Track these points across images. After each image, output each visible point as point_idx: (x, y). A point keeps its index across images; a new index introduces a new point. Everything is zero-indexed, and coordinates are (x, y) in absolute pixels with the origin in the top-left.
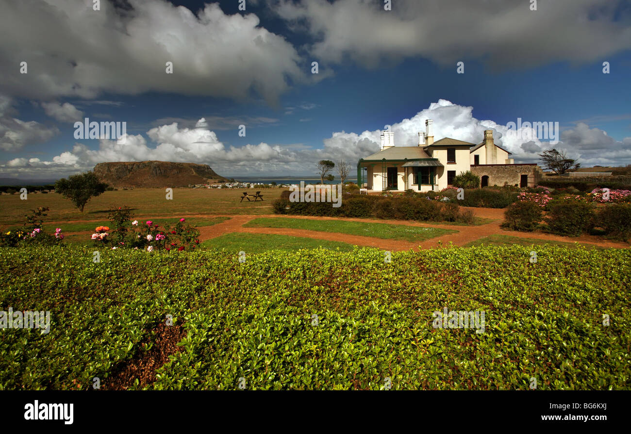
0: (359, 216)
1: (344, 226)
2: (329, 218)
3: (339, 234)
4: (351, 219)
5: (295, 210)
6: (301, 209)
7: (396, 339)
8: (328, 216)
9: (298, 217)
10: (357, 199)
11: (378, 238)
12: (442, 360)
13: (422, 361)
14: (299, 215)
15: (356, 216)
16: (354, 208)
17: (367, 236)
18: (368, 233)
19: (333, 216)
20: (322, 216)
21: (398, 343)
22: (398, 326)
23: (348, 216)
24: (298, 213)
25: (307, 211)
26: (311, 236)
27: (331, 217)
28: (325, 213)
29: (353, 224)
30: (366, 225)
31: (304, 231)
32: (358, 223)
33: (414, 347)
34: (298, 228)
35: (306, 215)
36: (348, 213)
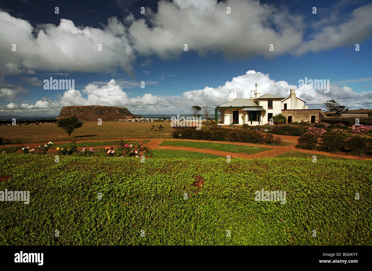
0: (219, 140)
1: (212, 145)
2: (203, 141)
3: (210, 150)
4: (215, 142)
5: (184, 137)
6: (187, 136)
8: (202, 140)
9: (186, 140)
10: (218, 131)
11: (231, 152)
14: (186, 139)
15: (218, 140)
16: (217, 135)
17: (225, 151)
18: (226, 150)
19: (205, 140)
20: (199, 140)
23: (213, 140)
24: (186, 138)
25: (191, 137)
26: (196, 151)
27: (204, 140)
28: (200, 138)
29: (217, 144)
30: (223, 145)
31: (192, 148)
32: (219, 144)
34: (187, 146)
35: (190, 139)
36: (213, 138)
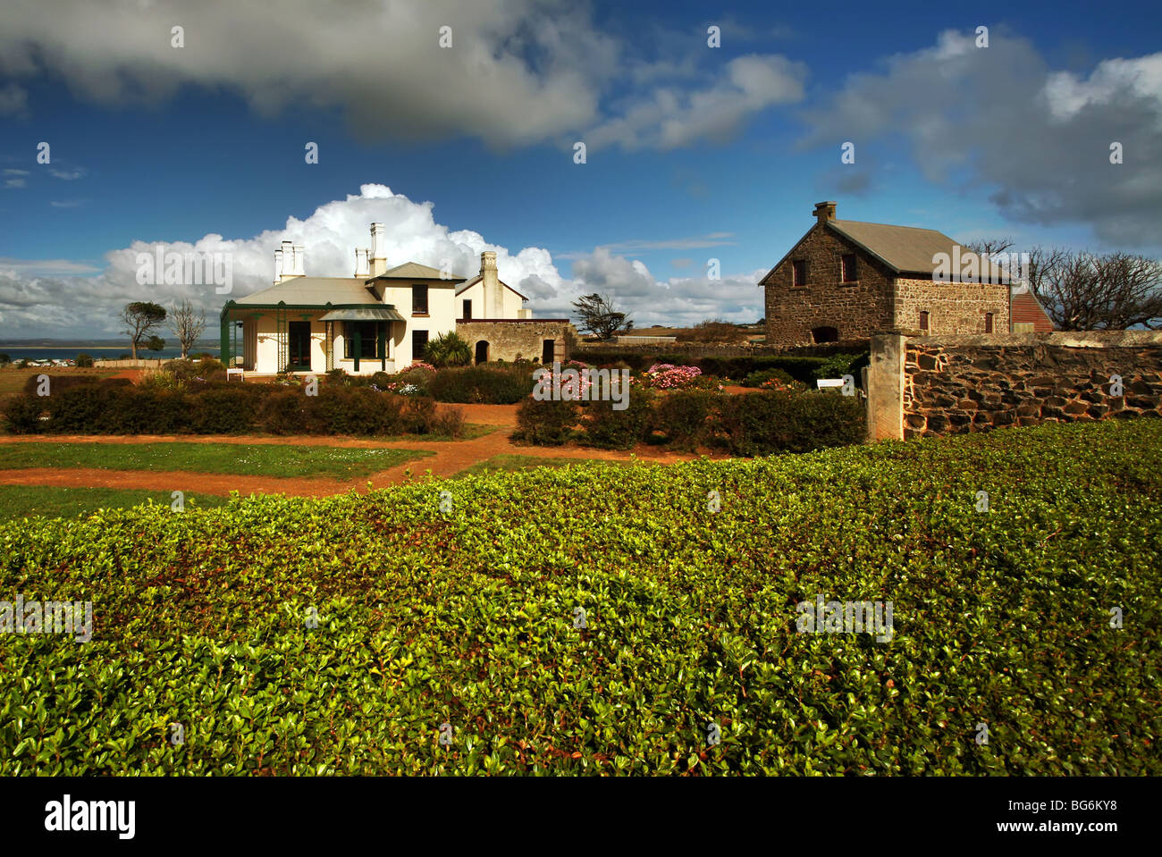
0: (226, 430)
1: (190, 454)
2: (153, 437)
3: (181, 474)
4: (208, 439)
5: (66, 423)
6: (81, 420)
7: (343, 669)
8: (151, 433)
9: (73, 438)
10: (222, 392)
11: (270, 476)
12: (430, 693)
13: (396, 701)
14: (75, 434)
15: (220, 432)
16: (215, 412)
17: (246, 474)
18: (249, 469)
19: (163, 433)
20: (136, 433)
21: (345, 677)
22: (340, 644)
23: (200, 432)
24: (73, 428)
25: (97, 422)
26: (111, 483)
27: (157, 434)
28: (142, 427)
29: (211, 449)
30: (242, 451)
31: (90, 472)
32: (224, 446)
33: (376, 678)
34: (73, 466)
35: (95, 434)
36: (199, 423)
